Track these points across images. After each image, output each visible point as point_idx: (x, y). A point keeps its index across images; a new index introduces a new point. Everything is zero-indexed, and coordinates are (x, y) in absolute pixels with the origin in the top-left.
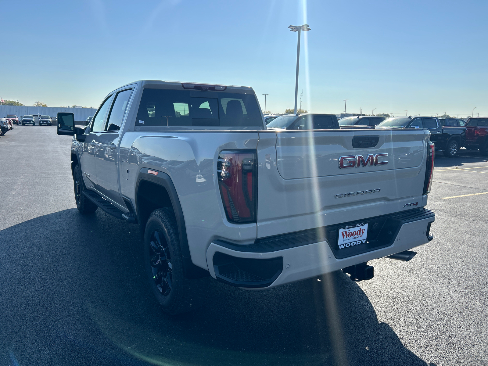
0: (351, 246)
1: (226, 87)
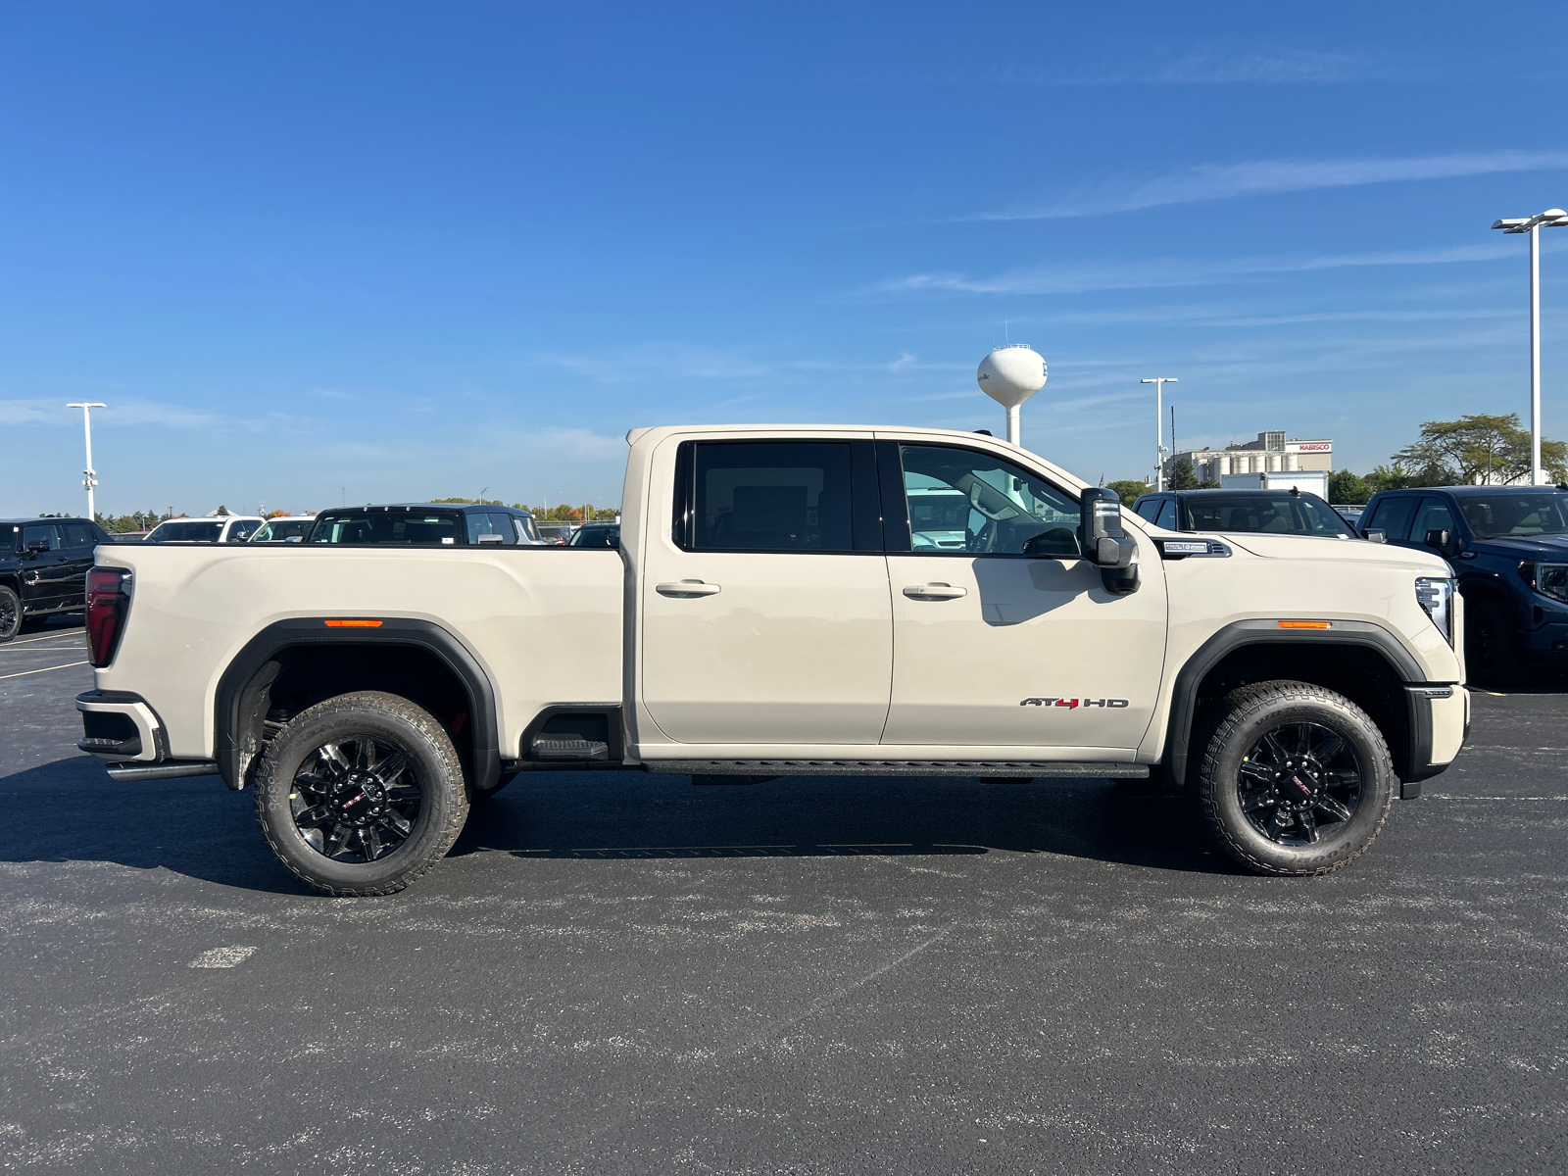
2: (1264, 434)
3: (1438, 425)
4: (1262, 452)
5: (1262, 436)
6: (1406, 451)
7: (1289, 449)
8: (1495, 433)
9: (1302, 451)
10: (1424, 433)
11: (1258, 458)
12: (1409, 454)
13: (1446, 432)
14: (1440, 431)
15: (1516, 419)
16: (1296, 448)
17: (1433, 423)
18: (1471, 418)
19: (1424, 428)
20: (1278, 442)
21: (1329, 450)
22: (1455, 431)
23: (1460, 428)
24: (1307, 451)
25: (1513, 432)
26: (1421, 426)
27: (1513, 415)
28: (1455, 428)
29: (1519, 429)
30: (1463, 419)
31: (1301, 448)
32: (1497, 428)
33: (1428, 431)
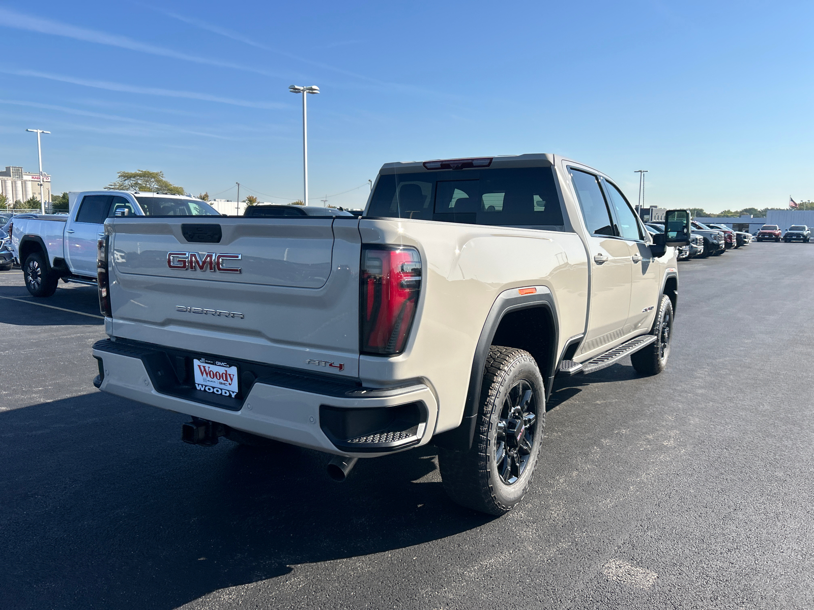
0: (213, 392)
1: (491, 159)
2: (10, 167)
3: (127, 173)
4: (9, 178)
5: (8, 169)
6: (111, 185)
7: (25, 178)
8: (153, 180)
9: (33, 180)
10: (120, 176)
11: (7, 181)
12: (113, 187)
13: (130, 177)
14: (127, 176)
15: (162, 174)
16: (30, 178)
17: (124, 172)
18: (142, 171)
19: (119, 174)
20: (19, 173)
21: (49, 180)
22: (134, 177)
23: (138, 176)
24: (36, 180)
25: (162, 181)
26: (118, 173)
27: (161, 172)
28: (134, 176)
29: (164, 179)
30: (138, 172)
31: (32, 178)
32: (154, 178)
33: (122, 176)
